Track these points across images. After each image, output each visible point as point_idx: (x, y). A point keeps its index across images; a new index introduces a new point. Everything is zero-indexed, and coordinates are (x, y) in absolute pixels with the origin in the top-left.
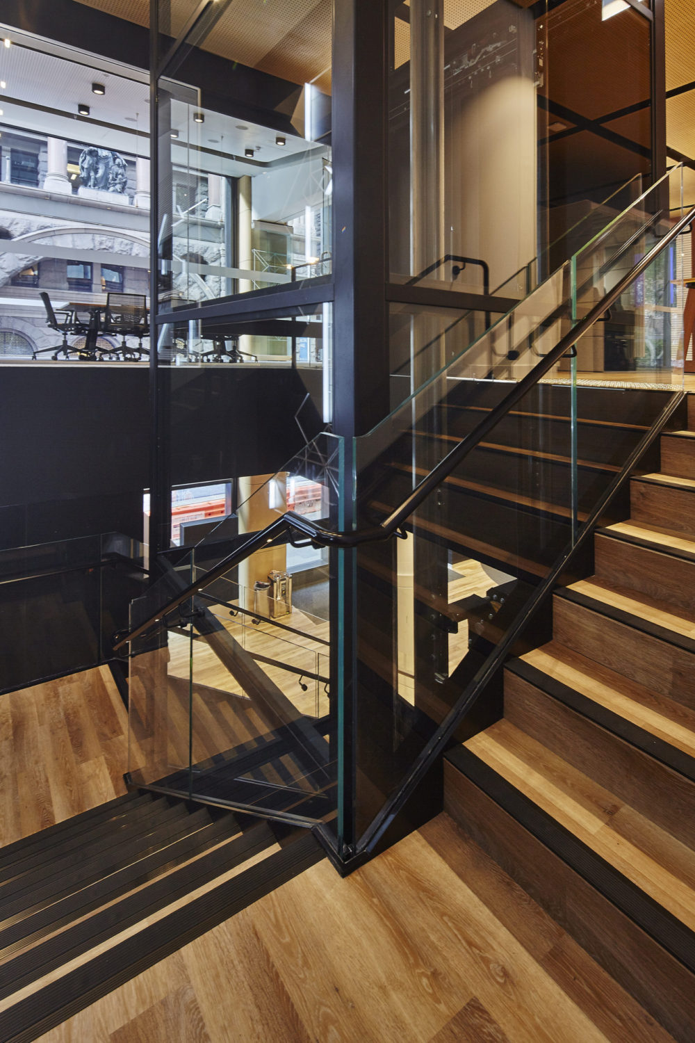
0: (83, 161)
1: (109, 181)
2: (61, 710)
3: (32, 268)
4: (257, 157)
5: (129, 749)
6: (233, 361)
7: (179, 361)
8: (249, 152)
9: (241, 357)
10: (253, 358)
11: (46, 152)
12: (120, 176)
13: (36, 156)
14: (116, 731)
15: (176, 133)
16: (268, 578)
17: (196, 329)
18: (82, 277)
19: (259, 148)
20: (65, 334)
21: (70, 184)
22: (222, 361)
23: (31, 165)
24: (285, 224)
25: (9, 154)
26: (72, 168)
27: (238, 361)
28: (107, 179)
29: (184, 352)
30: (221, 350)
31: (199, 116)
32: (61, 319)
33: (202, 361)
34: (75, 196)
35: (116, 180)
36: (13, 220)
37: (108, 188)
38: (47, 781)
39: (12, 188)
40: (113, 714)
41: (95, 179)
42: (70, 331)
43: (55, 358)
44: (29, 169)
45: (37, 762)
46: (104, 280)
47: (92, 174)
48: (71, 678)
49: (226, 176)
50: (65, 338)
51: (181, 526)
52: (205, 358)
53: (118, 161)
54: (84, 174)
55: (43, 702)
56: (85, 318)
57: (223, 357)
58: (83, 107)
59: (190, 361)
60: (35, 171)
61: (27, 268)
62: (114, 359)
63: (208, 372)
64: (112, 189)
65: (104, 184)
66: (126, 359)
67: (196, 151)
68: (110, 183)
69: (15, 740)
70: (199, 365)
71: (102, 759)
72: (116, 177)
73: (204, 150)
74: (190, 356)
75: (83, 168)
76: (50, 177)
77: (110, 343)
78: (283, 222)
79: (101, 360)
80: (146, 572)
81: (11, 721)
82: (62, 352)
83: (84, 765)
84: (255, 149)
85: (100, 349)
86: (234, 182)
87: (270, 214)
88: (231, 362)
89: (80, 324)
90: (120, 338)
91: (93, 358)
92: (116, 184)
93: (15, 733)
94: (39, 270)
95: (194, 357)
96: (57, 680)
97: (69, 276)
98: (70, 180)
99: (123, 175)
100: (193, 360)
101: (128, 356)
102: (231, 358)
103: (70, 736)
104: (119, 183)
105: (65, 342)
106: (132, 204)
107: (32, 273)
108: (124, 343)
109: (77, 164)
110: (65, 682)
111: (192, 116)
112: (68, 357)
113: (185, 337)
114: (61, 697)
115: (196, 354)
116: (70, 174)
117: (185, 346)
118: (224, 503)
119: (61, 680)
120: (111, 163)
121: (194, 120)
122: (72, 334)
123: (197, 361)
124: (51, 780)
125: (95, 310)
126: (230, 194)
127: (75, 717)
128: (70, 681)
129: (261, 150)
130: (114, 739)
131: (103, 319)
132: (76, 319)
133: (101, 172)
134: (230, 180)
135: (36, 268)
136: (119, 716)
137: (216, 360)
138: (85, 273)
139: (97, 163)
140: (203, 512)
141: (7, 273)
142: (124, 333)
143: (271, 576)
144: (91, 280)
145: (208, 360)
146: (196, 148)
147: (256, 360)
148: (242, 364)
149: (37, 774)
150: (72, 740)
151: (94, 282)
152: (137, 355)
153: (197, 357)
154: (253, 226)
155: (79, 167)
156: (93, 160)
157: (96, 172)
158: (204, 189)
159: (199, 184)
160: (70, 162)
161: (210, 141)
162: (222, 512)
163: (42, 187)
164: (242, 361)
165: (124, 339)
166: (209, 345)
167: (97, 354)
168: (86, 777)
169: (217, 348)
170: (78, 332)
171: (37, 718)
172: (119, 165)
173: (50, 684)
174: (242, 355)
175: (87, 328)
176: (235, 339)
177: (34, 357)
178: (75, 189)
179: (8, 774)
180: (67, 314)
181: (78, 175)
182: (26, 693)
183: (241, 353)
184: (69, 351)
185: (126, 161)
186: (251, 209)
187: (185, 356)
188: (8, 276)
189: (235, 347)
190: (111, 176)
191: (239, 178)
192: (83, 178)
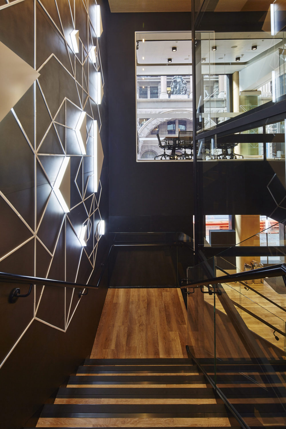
0: (172, 85)
1: (181, 90)
2: (163, 303)
3: (157, 128)
4: (242, 60)
5: (188, 334)
6: (232, 158)
7: (208, 159)
8: (238, 58)
9: (236, 156)
10: (241, 157)
11: (160, 85)
12: (184, 88)
13: (157, 87)
14: (183, 322)
15: (204, 59)
16: (251, 263)
17: (214, 144)
18: (172, 129)
19: (242, 55)
20: (165, 150)
21: (168, 95)
22: (226, 158)
23: (156, 91)
24: (256, 91)
25: (150, 88)
26: (169, 89)
27: (234, 158)
28: (180, 90)
29: (209, 155)
30: (225, 154)
31: (214, 48)
32: (163, 144)
33: (217, 159)
34: (169, 99)
35: (183, 90)
36: (151, 111)
37: (180, 94)
38: (157, 334)
39: (151, 100)
40: (182, 313)
41: (176, 91)
42: (166, 148)
43: (161, 159)
44: (155, 93)
45: (154, 323)
46: (180, 129)
47: (175, 89)
48: (167, 290)
49: (227, 75)
50: (165, 151)
51: (209, 231)
52: (219, 157)
53: (184, 82)
54: (172, 90)
55: (157, 297)
56: (171, 143)
57: (227, 157)
58: (170, 60)
59: (212, 159)
60: (157, 93)
61: (155, 128)
62: (182, 159)
63: (220, 163)
64: (182, 93)
65: (179, 92)
66: (186, 159)
67: (213, 65)
68: (181, 91)
69: (147, 309)
70: (216, 160)
71: (177, 333)
72: (183, 88)
73: (217, 64)
74: (212, 157)
75: (172, 88)
76: (162, 94)
77: (180, 152)
78: (255, 89)
79: (177, 159)
80: (194, 252)
81: (146, 301)
82: (164, 157)
83: (170, 333)
84: (240, 56)
85: (177, 155)
86: (230, 77)
87: (249, 87)
88: (230, 159)
89: (170, 145)
90: (184, 150)
91: (174, 159)
92: (183, 91)
93: (147, 306)
94: (159, 128)
95: (214, 157)
96: (162, 289)
97: (168, 130)
98: (168, 93)
99: (185, 87)
100: (213, 159)
101: (187, 157)
102: (230, 157)
103: (166, 316)
104: (184, 91)
105: (165, 152)
106: (189, 98)
107: (157, 130)
108: (185, 152)
109: (170, 87)
110: (165, 291)
111: (211, 48)
112: (166, 159)
113: (209, 148)
114: (163, 297)
115: (214, 156)
116: (168, 91)
117: (210, 152)
118: (228, 223)
119: (163, 289)
120: (181, 84)
121: (212, 50)
122: (167, 149)
123: (215, 159)
124: (159, 334)
125: (175, 139)
126: (229, 82)
127: (168, 308)
128: (167, 291)
129: (244, 56)
130: (182, 325)
131: (177, 143)
132: (168, 144)
133: (178, 88)
134: (229, 76)
135: (158, 128)
136: (184, 315)
137: (223, 158)
138: (173, 128)
139: (176, 85)
140: (219, 226)
141: (150, 130)
142: (185, 148)
143: (252, 263)
144: (175, 130)
145: (220, 158)
146: (213, 64)
147: (243, 158)
148: (236, 159)
149: (154, 329)
150: (166, 318)
151: (176, 130)
152: (190, 157)
153: (215, 157)
154: (240, 94)
155: (171, 88)
156: (175, 84)
157: (176, 88)
158: (217, 85)
159: (215, 84)
160: (168, 87)
161: (219, 59)
162: (227, 227)
163: (159, 98)
164: (236, 158)
165: (185, 150)
166: (220, 151)
167: (176, 157)
168: (171, 339)
169: (224, 152)
170: (169, 149)
171: (155, 302)
172: (184, 84)
173: (160, 289)
174: (236, 155)
175: (172, 147)
176: (232, 148)
177: (155, 159)
178: (169, 97)
179: (145, 324)
180: (165, 142)
181: (170, 91)
182: (152, 290)
183: (235, 154)
184: (166, 156)
185: (187, 81)
186: (239, 87)
187: (210, 157)
188: (150, 131)
189: (232, 152)
190: (181, 89)
191: (233, 74)
192: (172, 92)
